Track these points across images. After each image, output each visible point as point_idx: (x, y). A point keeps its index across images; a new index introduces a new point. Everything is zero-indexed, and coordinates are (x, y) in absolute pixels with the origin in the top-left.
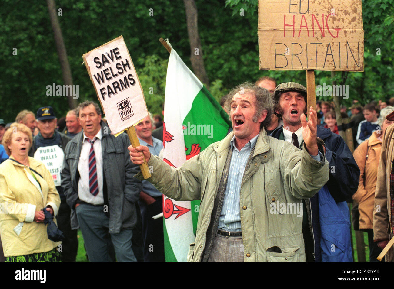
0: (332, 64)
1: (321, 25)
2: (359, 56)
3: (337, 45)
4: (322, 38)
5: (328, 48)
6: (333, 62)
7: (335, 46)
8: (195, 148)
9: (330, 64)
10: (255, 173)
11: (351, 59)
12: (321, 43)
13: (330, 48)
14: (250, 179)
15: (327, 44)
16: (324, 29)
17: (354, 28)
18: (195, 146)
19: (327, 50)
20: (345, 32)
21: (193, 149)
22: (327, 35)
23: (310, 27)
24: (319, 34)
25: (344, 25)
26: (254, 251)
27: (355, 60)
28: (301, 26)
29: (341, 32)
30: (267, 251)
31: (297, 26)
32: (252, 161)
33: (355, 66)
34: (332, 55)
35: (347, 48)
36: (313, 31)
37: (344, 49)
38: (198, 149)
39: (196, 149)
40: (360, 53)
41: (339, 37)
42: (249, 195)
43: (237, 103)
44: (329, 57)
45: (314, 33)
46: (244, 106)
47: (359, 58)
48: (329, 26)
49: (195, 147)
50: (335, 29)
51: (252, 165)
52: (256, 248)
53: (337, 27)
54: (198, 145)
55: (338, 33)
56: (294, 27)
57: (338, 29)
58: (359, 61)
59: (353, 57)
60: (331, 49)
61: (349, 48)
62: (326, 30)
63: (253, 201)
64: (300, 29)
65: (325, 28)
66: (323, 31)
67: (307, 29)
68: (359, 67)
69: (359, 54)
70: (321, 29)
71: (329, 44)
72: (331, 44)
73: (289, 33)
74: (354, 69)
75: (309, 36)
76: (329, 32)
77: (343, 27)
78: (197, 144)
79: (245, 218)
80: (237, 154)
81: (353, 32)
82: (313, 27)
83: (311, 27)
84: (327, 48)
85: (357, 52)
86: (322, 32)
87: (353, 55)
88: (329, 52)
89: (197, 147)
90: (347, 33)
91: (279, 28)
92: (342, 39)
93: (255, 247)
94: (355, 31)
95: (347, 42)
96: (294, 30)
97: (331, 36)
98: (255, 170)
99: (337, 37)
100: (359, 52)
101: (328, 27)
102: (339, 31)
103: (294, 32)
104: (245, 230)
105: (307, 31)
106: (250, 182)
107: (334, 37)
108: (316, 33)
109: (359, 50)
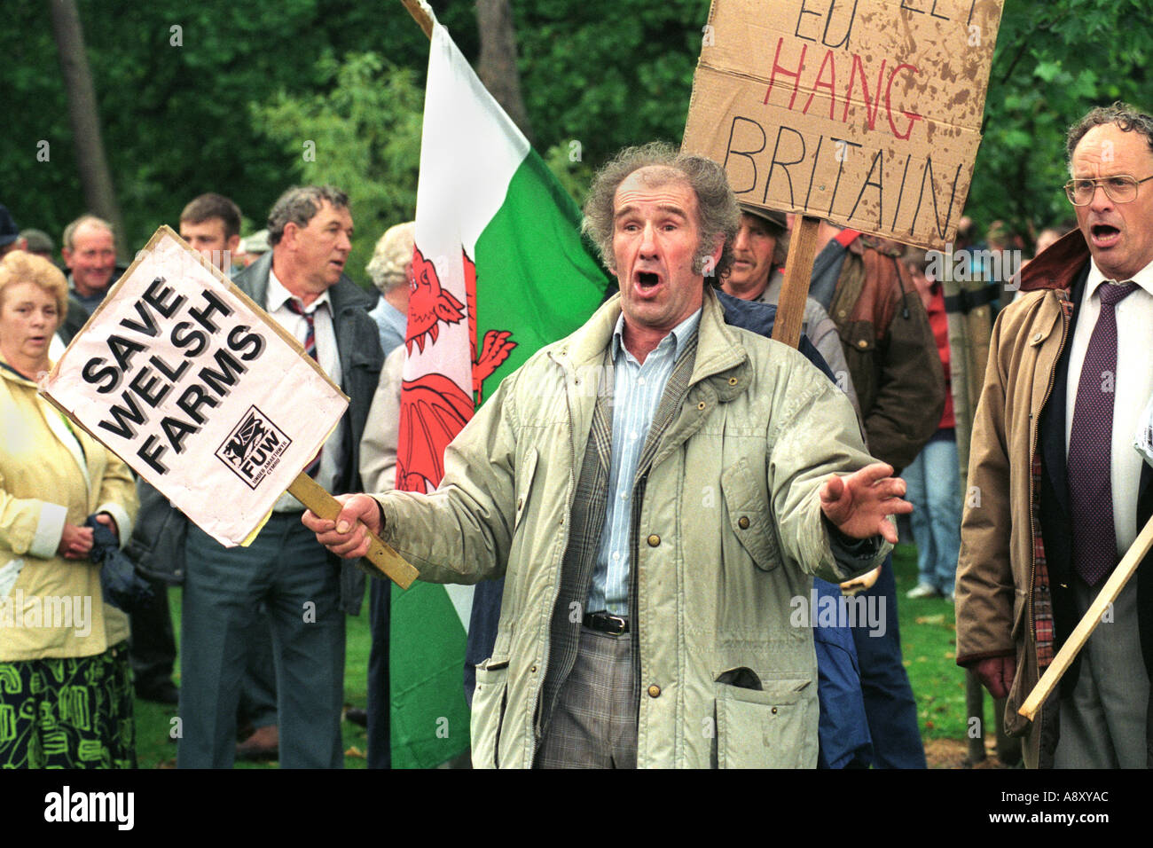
0: (873, 213)
1: (872, 92)
2: (950, 208)
3: (901, 163)
4: (865, 133)
5: (874, 163)
6: (878, 208)
7: (894, 162)
8: (493, 344)
9: (869, 212)
10: (695, 434)
11: (927, 209)
12: (860, 146)
13: (881, 165)
14: (678, 453)
15: (875, 153)
16: (876, 105)
17: (957, 121)
18: (494, 336)
19: (871, 170)
20: (932, 128)
21: (487, 346)
22: (881, 124)
23: (841, 92)
24: (860, 118)
25: (933, 107)
26: (674, 681)
27: (937, 217)
28: (818, 83)
29: (920, 127)
30: (719, 680)
31: (807, 81)
32: (688, 397)
33: (933, 234)
34: (881, 189)
35: (925, 174)
36: (848, 103)
37: (915, 175)
38: (501, 346)
39: (496, 347)
40: (955, 199)
41: (910, 138)
42: (671, 501)
43: (642, 216)
44: (871, 192)
45: (850, 112)
46: (666, 225)
47: (949, 212)
48: (891, 99)
49: (493, 339)
50: (907, 113)
51: (687, 408)
52: (681, 670)
53: (914, 108)
54: (504, 335)
55: (912, 124)
56: (798, 80)
57: (914, 116)
58: (947, 221)
59: (935, 205)
60: (881, 169)
61: (932, 178)
62: (882, 109)
63: (684, 521)
64: (815, 90)
65: (880, 102)
66: (873, 111)
67: (833, 95)
68: (943, 238)
69: (952, 200)
70: (868, 102)
71: (881, 153)
72: (886, 154)
73: (781, 95)
74: (930, 241)
75: (832, 118)
76: (889, 117)
77: (929, 113)
78: (500, 332)
79: (653, 573)
80: (633, 371)
81: (951, 132)
82: (849, 93)
83: (844, 93)
84: (871, 165)
85: (948, 194)
86: (869, 113)
87: (935, 201)
88: (875, 179)
89: (499, 342)
90: (936, 132)
91: (757, 73)
92: (918, 145)
93: (677, 665)
94: (958, 133)
95: (929, 160)
96: (796, 90)
97: (890, 130)
98: (696, 424)
99: (907, 137)
100: (953, 196)
101: (888, 102)
102: (915, 121)
103: (794, 96)
104: (651, 610)
105: (831, 101)
106: (676, 462)
107: (897, 135)
108: (852, 112)
109: (954, 190)
